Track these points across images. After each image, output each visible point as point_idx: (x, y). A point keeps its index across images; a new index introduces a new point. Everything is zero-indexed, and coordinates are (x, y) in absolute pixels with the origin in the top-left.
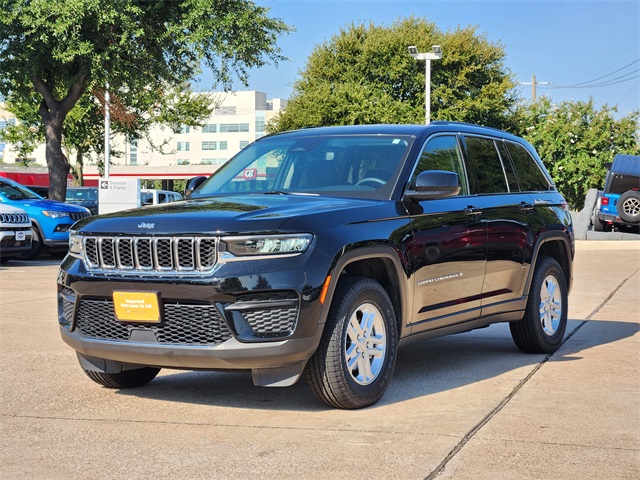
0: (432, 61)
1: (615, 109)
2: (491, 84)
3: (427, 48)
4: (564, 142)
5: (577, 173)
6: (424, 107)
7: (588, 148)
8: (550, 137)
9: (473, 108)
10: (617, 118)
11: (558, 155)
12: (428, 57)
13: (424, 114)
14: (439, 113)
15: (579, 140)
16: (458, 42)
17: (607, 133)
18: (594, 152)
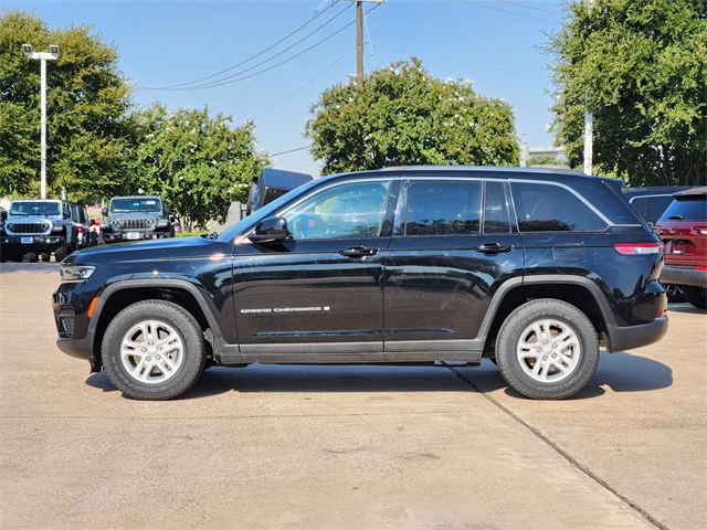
0: (48, 61)
1: (230, 119)
2: (109, 88)
3: (41, 46)
4: (183, 151)
5: (197, 183)
6: (40, 111)
7: (207, 159)
8: (169, 145)
9: (91, 114)
10: (232, 128)
11: (179, 165)
12: (44, 57)
13: (39, 118)
14: (55, 117)
15: (198, 149)
16: (72, 43)
17: (224, 143)
18: (214, 162)
